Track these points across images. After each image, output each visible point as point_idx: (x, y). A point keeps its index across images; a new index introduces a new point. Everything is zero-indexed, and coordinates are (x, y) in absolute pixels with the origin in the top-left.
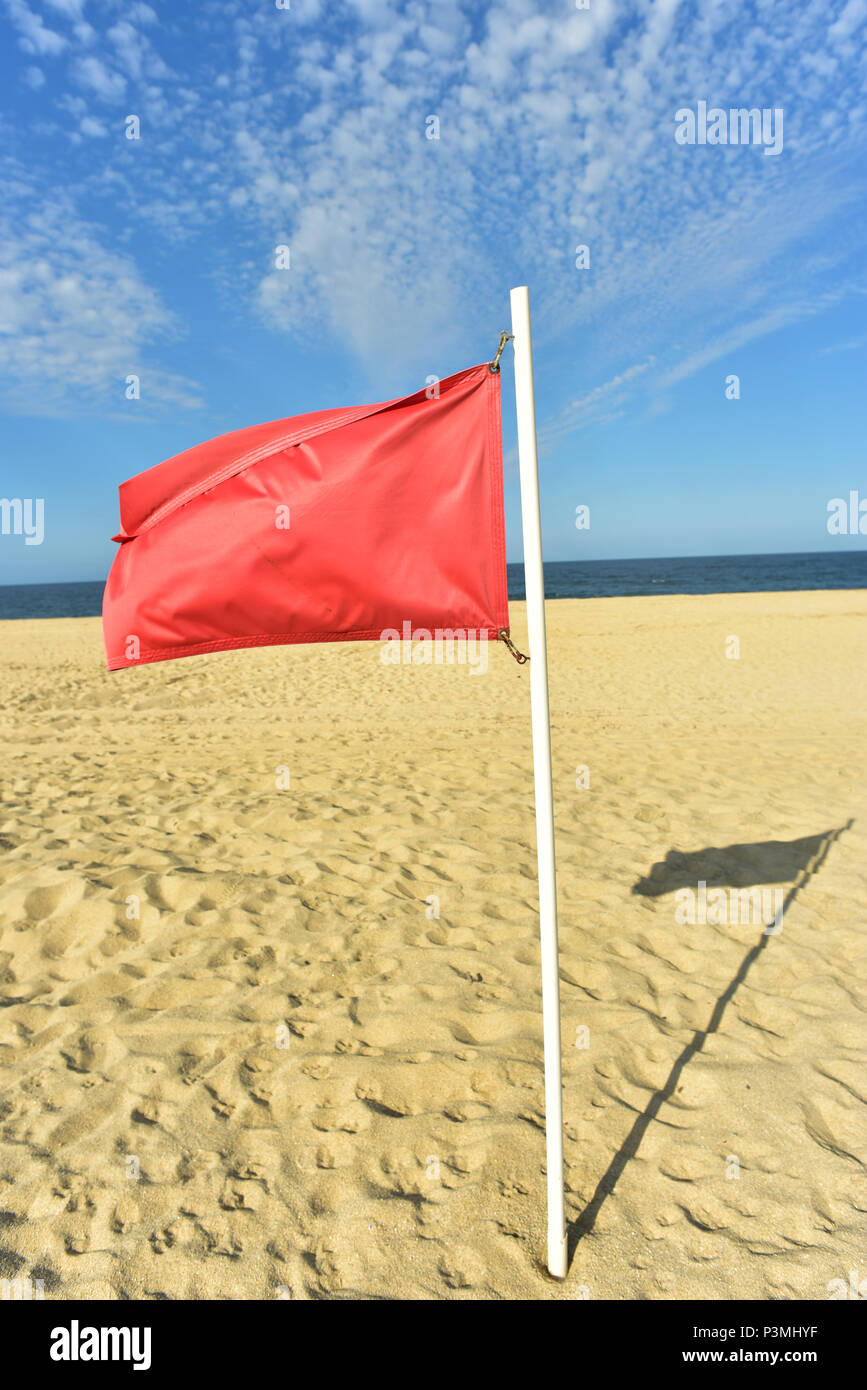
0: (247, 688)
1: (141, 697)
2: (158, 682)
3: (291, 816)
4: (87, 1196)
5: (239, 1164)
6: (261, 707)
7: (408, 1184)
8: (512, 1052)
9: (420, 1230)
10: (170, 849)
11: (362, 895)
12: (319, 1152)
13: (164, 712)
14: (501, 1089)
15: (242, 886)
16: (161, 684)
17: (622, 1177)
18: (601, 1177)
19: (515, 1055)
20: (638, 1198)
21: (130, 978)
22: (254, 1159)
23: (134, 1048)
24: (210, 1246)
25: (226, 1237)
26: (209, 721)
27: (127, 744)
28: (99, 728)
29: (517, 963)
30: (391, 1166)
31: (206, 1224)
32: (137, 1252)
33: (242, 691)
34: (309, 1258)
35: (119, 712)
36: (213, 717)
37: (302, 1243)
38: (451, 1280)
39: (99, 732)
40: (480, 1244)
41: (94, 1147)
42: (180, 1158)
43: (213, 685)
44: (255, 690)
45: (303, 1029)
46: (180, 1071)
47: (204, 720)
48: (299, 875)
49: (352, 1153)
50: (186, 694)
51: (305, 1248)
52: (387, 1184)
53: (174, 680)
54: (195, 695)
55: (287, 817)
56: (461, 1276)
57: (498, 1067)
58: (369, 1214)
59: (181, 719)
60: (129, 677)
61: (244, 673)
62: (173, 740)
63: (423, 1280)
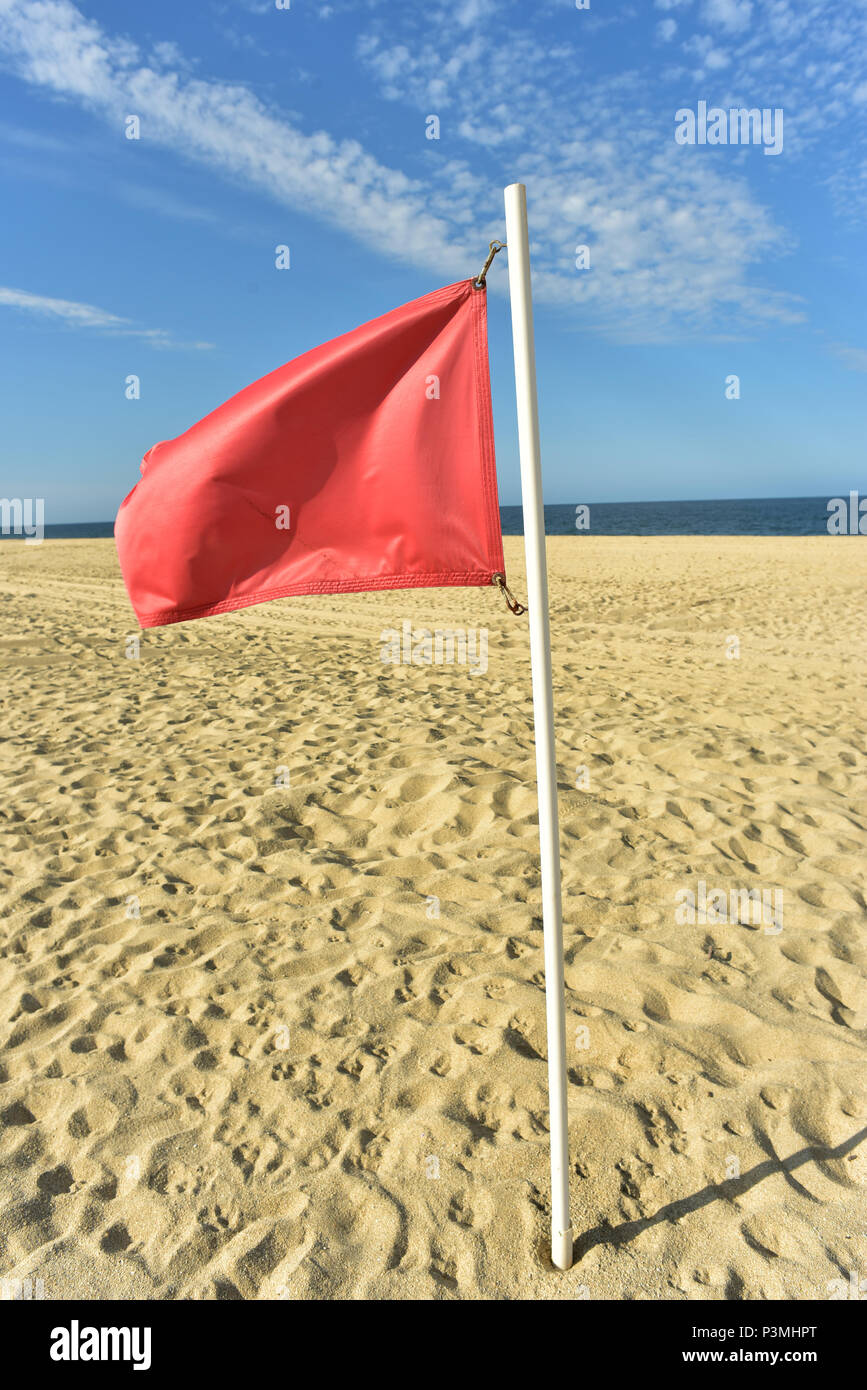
0: (770, 617)
1: (662, 617)
2: (684, 603)
3: (694, 751)
4: (266, 1019)
5: (379, 1041)
6: (774, 638)
7: (493, 1117)
8: (686, 1040)
9: (463, 1159)
10: (564, 763)
11: (690, 843)
12: (442, 1058)
13: (675, 634)
14: (647, 1072)
15: (579, 810)
16: (687, 605)
17: (698, 1211)
18: (676, 1200)
19: (687, 1045)
20: (699, 1240)
21: (431, 866)
22: (393, 1043)
23: (385, 924)
24: (308, 1092)
25: (324, 1092)
26: (714, 647)
27: (624, 660)
28: (609, 643)
29: (780, 955)
30: (489, 1096)
31: (319, 1073)
32: (262, 1071)
33: (761, 620)
34: (367, 1136)
35: (634, 630)
36: (719, 643)
37: (372, 1122)
38: (458, 1213)
39: (607, 646)
40: (503, 1198)
41: (297, 986)
42: (340, 1018)
43: (737, 611)
44: (776, 620)
45: (522, 951)
46: (399, 952)
47: (709, 646)
48: (646, 810)
49: (463, 1070)
50: (706, 618)
51: (370, 1127)
52: (473, 1108)
53: (701, 603)
54: (713, 619)
55: (689, 752)
56: (471, 1215)
57: (656, 1049)
58: (430, 1124)
59: (687, 642)
60: (659, 596)
61: (773, 602)
62: (669, 662)
63: (432, 1201)
